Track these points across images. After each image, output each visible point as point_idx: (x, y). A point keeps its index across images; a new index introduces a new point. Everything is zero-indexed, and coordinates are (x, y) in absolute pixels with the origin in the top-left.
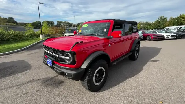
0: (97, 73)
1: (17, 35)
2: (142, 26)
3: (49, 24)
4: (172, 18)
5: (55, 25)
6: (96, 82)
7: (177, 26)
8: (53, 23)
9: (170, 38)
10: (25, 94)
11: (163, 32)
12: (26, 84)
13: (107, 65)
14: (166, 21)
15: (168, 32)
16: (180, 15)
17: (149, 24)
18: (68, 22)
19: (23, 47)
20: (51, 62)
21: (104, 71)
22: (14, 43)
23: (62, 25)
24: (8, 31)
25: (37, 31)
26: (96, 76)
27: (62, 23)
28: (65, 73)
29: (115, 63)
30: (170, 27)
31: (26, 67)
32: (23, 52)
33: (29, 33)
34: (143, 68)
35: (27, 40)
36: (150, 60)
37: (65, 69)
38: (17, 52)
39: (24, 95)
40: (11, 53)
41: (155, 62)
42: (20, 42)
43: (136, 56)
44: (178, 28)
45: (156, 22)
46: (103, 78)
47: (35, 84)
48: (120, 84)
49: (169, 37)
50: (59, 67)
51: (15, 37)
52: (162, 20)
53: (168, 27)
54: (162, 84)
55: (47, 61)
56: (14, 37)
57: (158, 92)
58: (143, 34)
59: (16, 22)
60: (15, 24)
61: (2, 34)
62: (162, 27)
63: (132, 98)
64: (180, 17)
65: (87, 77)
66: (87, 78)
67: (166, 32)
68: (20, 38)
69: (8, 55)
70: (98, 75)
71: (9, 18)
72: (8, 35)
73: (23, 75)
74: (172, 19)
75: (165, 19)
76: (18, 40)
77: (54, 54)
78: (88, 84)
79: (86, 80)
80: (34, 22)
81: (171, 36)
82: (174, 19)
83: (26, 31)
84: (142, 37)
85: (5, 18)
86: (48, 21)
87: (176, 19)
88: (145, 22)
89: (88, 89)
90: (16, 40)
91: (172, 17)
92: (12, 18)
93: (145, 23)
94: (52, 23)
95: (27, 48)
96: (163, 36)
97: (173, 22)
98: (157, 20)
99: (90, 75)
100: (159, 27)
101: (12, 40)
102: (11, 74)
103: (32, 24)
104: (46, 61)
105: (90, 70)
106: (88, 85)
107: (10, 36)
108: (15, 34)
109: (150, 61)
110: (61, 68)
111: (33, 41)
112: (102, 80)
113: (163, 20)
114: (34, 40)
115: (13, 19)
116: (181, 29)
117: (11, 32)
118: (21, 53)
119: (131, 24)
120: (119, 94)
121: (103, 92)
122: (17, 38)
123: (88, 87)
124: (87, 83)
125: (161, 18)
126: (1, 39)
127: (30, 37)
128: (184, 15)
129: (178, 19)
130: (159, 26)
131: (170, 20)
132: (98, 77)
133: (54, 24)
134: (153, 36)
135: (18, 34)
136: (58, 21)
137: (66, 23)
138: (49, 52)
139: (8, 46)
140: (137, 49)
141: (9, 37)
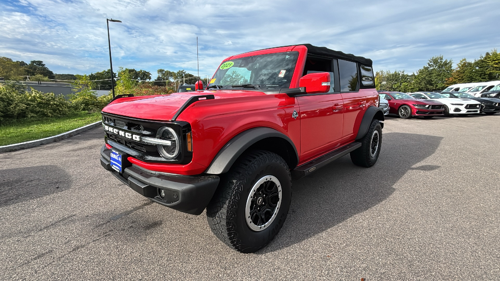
0: (256, 195)
1: (47, 104)
2: (384, 83)
3: (136, 78)
4: (465, 63)
5: (151, 81)
6: (255, 222)
7: (481, 81)
8: (147, 76)
9: (464, 111)
10: (39, 257)
11: (444, 97)
12: (47, 227)
13: (288, 172)
14: (450, 69)
15: (456, 97)
16: (488, 54)
17: (405, 78)
18: (187, 72)
19: (59, 133)
20: (120, 160)
21: (280, 189)
22: (37, 124)
23: (172, 80)
24: (23, 92)
25: (103, 95)
26: (253, 202)
27: (172, 76)
28: (160, 190)
29: (312, 169)
30: (462, 86)
31: (57, 183)
32: (57, 146)
33: (80, 99)
34: (394, 187)
35: (74, 116)
36: (414, 166)
37: (159, 176)
38: (42, 144)
39: (35, 259)
40: (22, 148)
41: (428, 173)
42: (53, 121)
43: (373, 155)
44: (484, 87)
45: (421, 72)
46: (276, 211)
47: (75, 228)
48: (329, 230)
49: (459, 110)
50: (142, 173)
51: (40, 107)
52: (439, 67)
53: (455, 86)
54: (455, 230)
55: (111, 158)
56: (38, 109)
57: (446, 254)
58: (389, 100)
59: (51, 73)
60: (46, 78)
61: (8, 98)
62: (439, 86)
63: (364, 269)
64: (486, 58)
65: (225, 203)
66: (225, 206)
67: (452, 96)
68: (54, 111)
69: (13, 153)
70: (260, 199)
71: (33, 62)
72: (22, 102)
73: (45, 204)
74: (465, 66)
75: (446, 64)
76: (50, 114)
77: (128, 136)
78: (228, 223)
79: (224, 211)
80: (98, 73)
81: (466, 107)
82: (470, 64)
83: (74, 93)
84: (385, 109)
85: (22, 64)
86: (133, 70)
87: (477, 64)
88: (392, 72)
89: (229, 242)
90: (44, 115)
91: (465, 60)
92: (40, 63)
93: (393, 75)
94: (145, 75)
95: (70, 136)
96: (444, 106)
97: (467, 73)
98: (426, 68)
99: (235, 198)
100: (430, 87)
101: (32, 115)
102: (10, 200)
103: (92, 77)
104: (109, 159)
105: (234, 181)
106: (228, 230)
107: (28, 104)
108: (42, 99)
109: (413, 169)
110: (148, 176)
111: (89, 119)
112: (274, 217)
113: (441, 66)
114: (93, 116)
115: (44, 65)
116: (492, 90)
117: (30, 95)
118: (52, 148)
119: (356, 62)
120: (326, 259)
121: (276, 253)
122: (48, 111)
123: (229, 234)
124: (224, 223)
125: (435, 61)
126: (2, 112)
127: (84, 109)
128: (498, 53)
129: (482, 63)
130: (430, 83)
131: (459, 67)
132: (261, 206)
133: (150, 78)
134: (416, 107)
135: (49, 101)
136: (161, 71)
137: (181, 74)
138: (115, 131)
139: (19, 130)
140: (376, 134)
141: (23, 106)
